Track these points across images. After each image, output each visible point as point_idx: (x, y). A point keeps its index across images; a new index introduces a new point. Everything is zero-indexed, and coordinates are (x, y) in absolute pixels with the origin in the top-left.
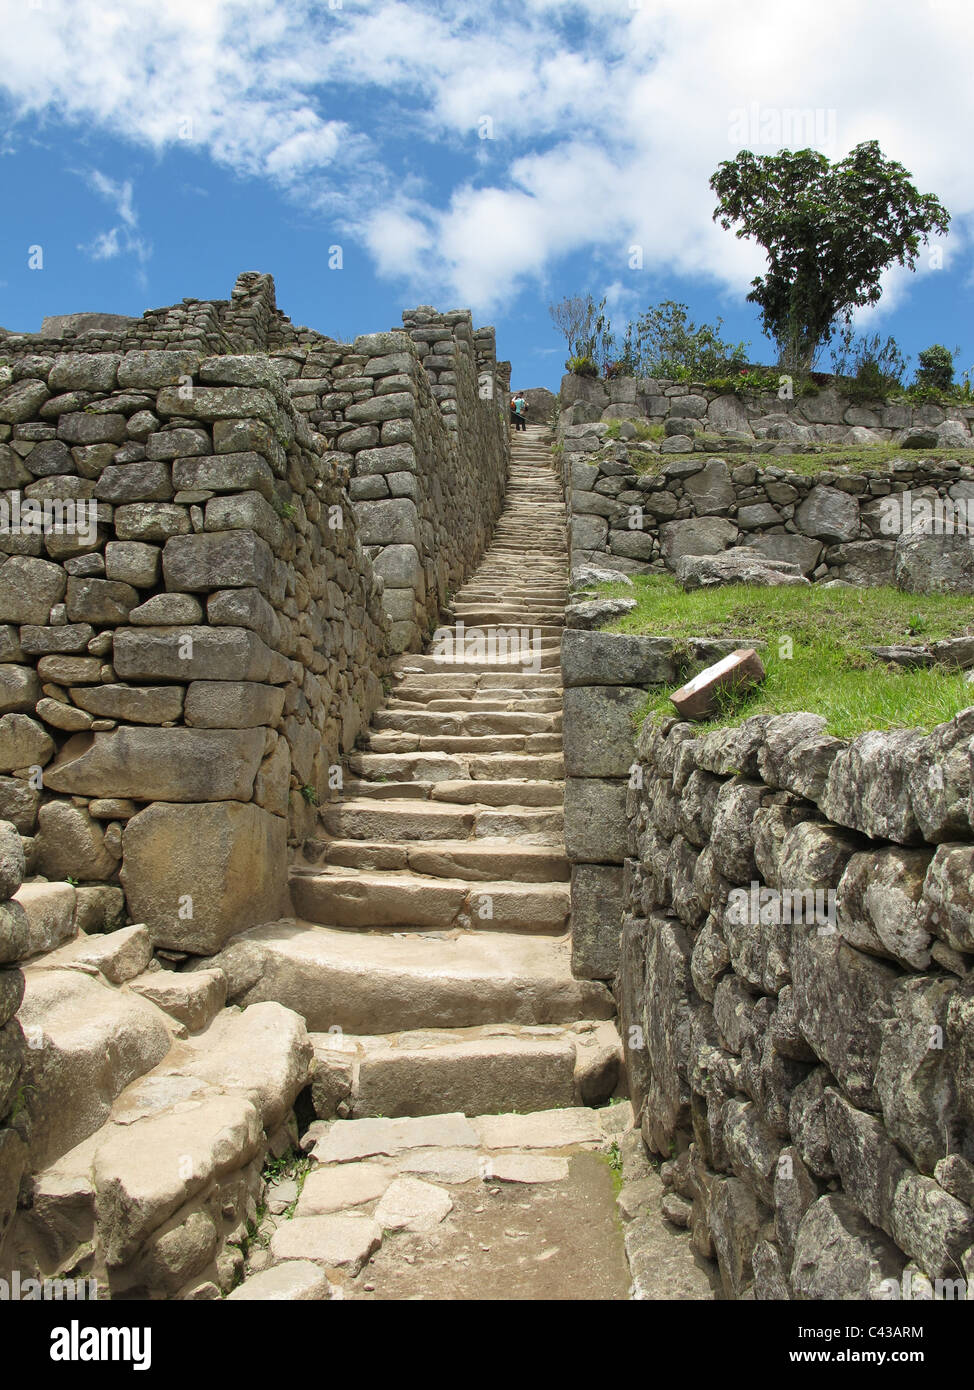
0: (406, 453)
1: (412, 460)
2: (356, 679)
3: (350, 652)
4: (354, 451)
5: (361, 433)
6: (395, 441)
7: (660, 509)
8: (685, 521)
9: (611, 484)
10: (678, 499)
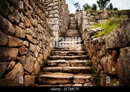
0: (57, 11)
1: (58, 12)
2: (47, 46)
3: (45, 40)
4: (49, 11)
5: (50, 8)
6: (55, 9)
7: (97, 18)
8: (101, 20)
9: (89, 15)
10: (100, 16)
